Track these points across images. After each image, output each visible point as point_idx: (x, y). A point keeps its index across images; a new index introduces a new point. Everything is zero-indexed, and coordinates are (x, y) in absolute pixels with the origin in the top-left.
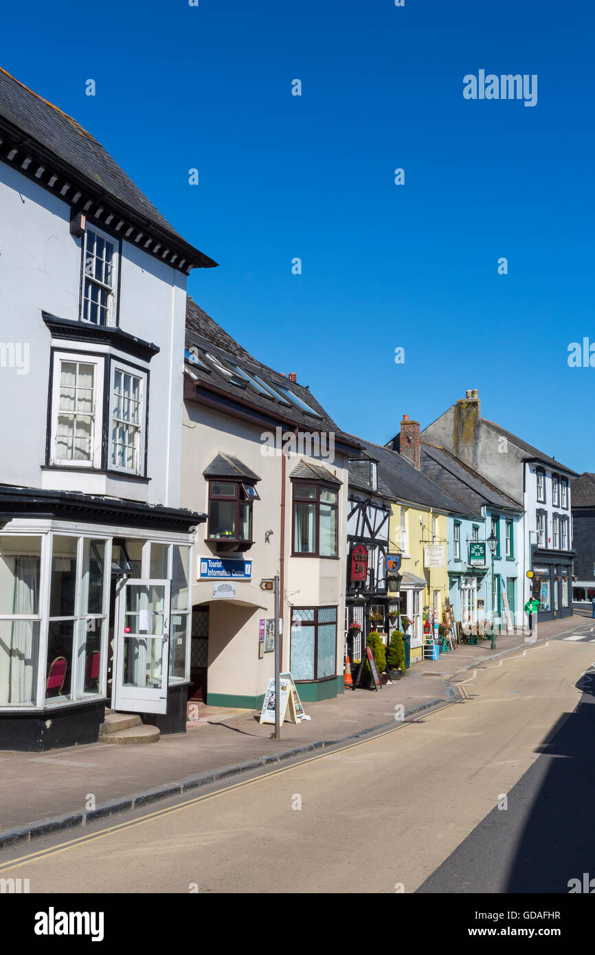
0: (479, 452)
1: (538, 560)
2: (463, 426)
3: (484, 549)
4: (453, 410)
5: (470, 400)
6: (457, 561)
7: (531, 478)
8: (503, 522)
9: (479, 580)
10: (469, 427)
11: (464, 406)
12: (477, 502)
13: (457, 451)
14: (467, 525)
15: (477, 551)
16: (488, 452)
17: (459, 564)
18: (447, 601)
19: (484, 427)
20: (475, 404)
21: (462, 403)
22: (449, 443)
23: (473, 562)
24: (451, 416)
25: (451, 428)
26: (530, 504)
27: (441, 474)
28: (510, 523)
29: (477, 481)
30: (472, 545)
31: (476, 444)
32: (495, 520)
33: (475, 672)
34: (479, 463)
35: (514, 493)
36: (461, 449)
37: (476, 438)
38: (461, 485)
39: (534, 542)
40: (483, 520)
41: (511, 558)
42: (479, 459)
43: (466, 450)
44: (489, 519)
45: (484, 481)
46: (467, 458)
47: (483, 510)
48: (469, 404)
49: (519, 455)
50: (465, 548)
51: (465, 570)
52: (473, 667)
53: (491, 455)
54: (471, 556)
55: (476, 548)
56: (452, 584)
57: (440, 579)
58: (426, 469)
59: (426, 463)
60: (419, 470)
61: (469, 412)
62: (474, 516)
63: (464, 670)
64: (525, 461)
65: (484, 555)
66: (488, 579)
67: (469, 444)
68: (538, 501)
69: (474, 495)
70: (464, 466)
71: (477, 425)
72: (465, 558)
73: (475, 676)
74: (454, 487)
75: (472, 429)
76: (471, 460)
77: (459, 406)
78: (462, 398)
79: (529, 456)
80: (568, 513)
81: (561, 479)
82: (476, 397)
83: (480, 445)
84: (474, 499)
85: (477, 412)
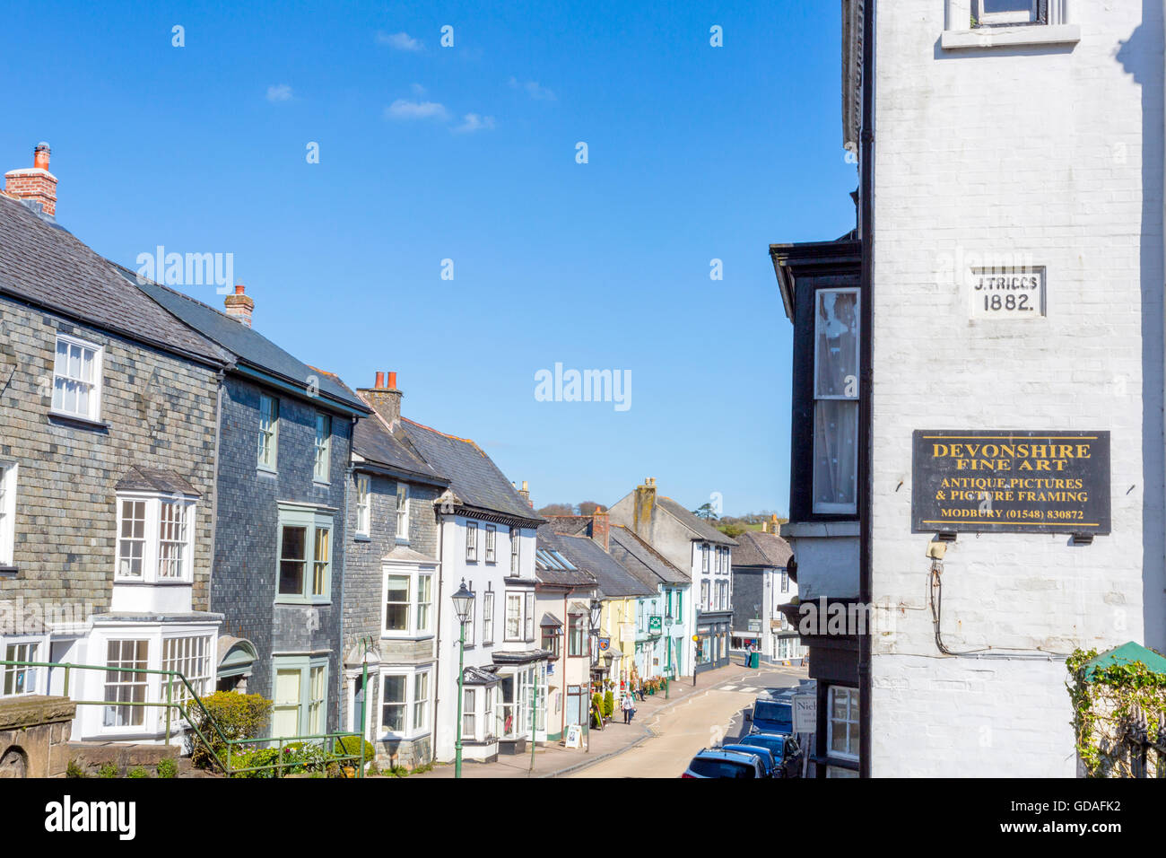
0: (655, 532)
1: (701, 622)
2: (642, 508)
3: (661, 621)
4: (634, 494)
5: (649, 486)
6: (641, 631)
7: (698, 553)
8: (674, 594)
9: (655, 643)
10: (647, 509)
11: (644, 491)
12: (655, 579)
13: (637, 529)
14: (648, 601)
15: (656, 622)
16: (663, 531)
17: (642, 634)
18: (634, 663)
19: (660, 507)
20: (652, 490)
21: (641, 489)
22: (630, 523)
23: (652, 631)
24: (632, 499)
25: (632, 509)
26: (697, 576)
27: (626, 556)
28: (679, 593)
29: (653, 558)
30: (651, 618)
31: (653, 524)
32: (669, 592)
33: (658, 717)
34: (655, 539)
35: (683, 567)
36: (639, 528)
37: (653, 519)
38: (642, 566)
39: (699, 608)
40: (659, 594)
41: (679, 622)
42: (655, 538)
43: (644, 528)
44: (664, 593)
45: (660, 557)
46: (645, 536)
47: (660, 587)
48: (648, 490)
49: (688, 535)
50: (646, 619)
51: (646, 638)
52: (656, 713)
53: (665, 534)
54: (650, 626)
55: (654, 620)
56: (637, 649)
57: (630, 648)
58: (613, 551)
59: (614, 547)
60: (607, 552)
61: (647, 497)
62: (651, 593)
63: (650, 715)
64: (694, 540)
65: (660, 626)
66: (662, 642)
67: (647, 523)
68: (703, 573)
69: (652, 574)
70: (643, 543)
71: (654, 509)
72: (646, 629)
73: (658, 720)
74: (636, 567)
75: (649, 511)
76: (648, 537)
77: (639, 490)
78: (642, 484)
79: (696, 536)
80: (728, 578)
81: (723, 548)
82: (654, 485)
83: (656, 525)
84: (652, 578)
85: (654, 497)
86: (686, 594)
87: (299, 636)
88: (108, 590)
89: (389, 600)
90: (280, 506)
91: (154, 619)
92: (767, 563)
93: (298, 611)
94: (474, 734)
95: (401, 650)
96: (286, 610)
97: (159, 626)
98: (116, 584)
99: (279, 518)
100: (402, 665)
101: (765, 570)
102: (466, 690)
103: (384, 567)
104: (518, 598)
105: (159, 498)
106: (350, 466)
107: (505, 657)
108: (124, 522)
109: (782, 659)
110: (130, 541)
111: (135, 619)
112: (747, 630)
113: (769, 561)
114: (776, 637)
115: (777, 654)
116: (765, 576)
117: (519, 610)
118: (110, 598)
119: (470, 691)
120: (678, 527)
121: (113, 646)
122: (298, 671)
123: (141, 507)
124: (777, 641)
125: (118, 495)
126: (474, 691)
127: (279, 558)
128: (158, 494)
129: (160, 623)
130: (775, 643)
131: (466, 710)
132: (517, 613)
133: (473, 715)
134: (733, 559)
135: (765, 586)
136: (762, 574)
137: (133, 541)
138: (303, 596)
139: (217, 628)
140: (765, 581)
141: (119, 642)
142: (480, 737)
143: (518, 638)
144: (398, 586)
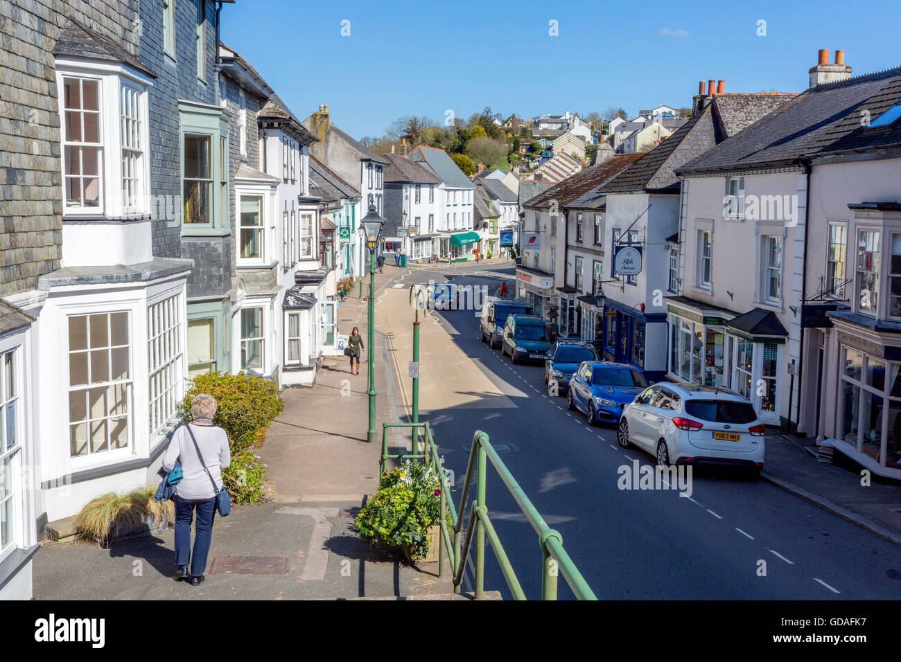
0: (329, 154)
2: (317, 132)
3: (349, 232)
4: (310, 120)
5: (323, 112)
7: (365, 171)
8: (350, 207)
9: (340, 251)
10: (322, 133)
11: (318, 117)
12: (338, 195)
13: (313, 152)
14: (337, 214)
15: (345, 233)
16: (336, 153)
19: (333, 134)
20: (326, 116)
21: (316, 115)
23: (342, 240)
26: (365, 191)
28: (354, 205)
29: (331, 176)
30: (341, 229)
31: (327, 146)
34: (329, 160)
35: (354, 183)
36: (316, 150)
37: (327, 142)
38: (327, 184)
40: (343, 208)
42: (329, 158)
43: (320, 150)
44: (345, 207)
45: (334, 175)
46: (321, 158)
47: (342, 201)
48: (322, 115)
49: (358, 157)
53: (338, 155)
54: (341, 236)
55: (343, 231)
61: (322, 122)
62: (339, 207)
64: (363, 160)
65: (348, 236)
66: (345, 249)
67: (322, 146)
68: (369, 188)
69: (335, 191)
70: (320, 163)
71: (328, 133)
74: (323, 184)
75: (324, 135)
76: (323, 159)
77: (314, 116)
78: (316, 110)
79: (365, 157)
80: (382, 192)
81: (379, 168)
82: (327, 111)
83: (330, 147)
84: (335, 194)
85: (328, 122)
86: (357, 207)
87: (211, 277)
88: (57, 231)
89: (241, 225)
90: (181, 107)
91: (137, 277)
92: (406, 180)
93: (208, 245)
94: (299, 358)
95: (257, 280)
96: (195, 244)
97: (142, 288)
98: (66, 220)
99: (181, 124)
100: (259, 296)
101: (404, 185)
102: (290, 315)
103: (236, 186)
104: (310, 216)
105: (120, 74)
106: (217, 62)
107: (307, 277)
108: (68, 115)
109: (417, 258)
110: (77, 148)
111: (109, 279)
112: (396, 236)
113: (407, 178)
114: (413, 240)
115: (413, 255)
116: (404, 190)
117: (310, 229)
118: (59, 245)
119: (293, 315)
120: (349, 149)
121: (76, 325)
122: (210, 321)
123: (91, 88)
124: (414, 244)
125: (59, 67)
126: (298, 315)
127: (183, 178)
128: (118, 68)
129: (145, 284)
130: (412, 245)
131: (290, 336)
132: (308, 231)
133: (297, 340)
134: (385, 176)
135: (404, 199)
136: (401, 188)
137: (84, 148)
138: (210, 225)
139: (185, 280)
140: (404, 194)
141: (85, 318)
142: (306, 363)
143: (310, 257)
144: (251, 208)
